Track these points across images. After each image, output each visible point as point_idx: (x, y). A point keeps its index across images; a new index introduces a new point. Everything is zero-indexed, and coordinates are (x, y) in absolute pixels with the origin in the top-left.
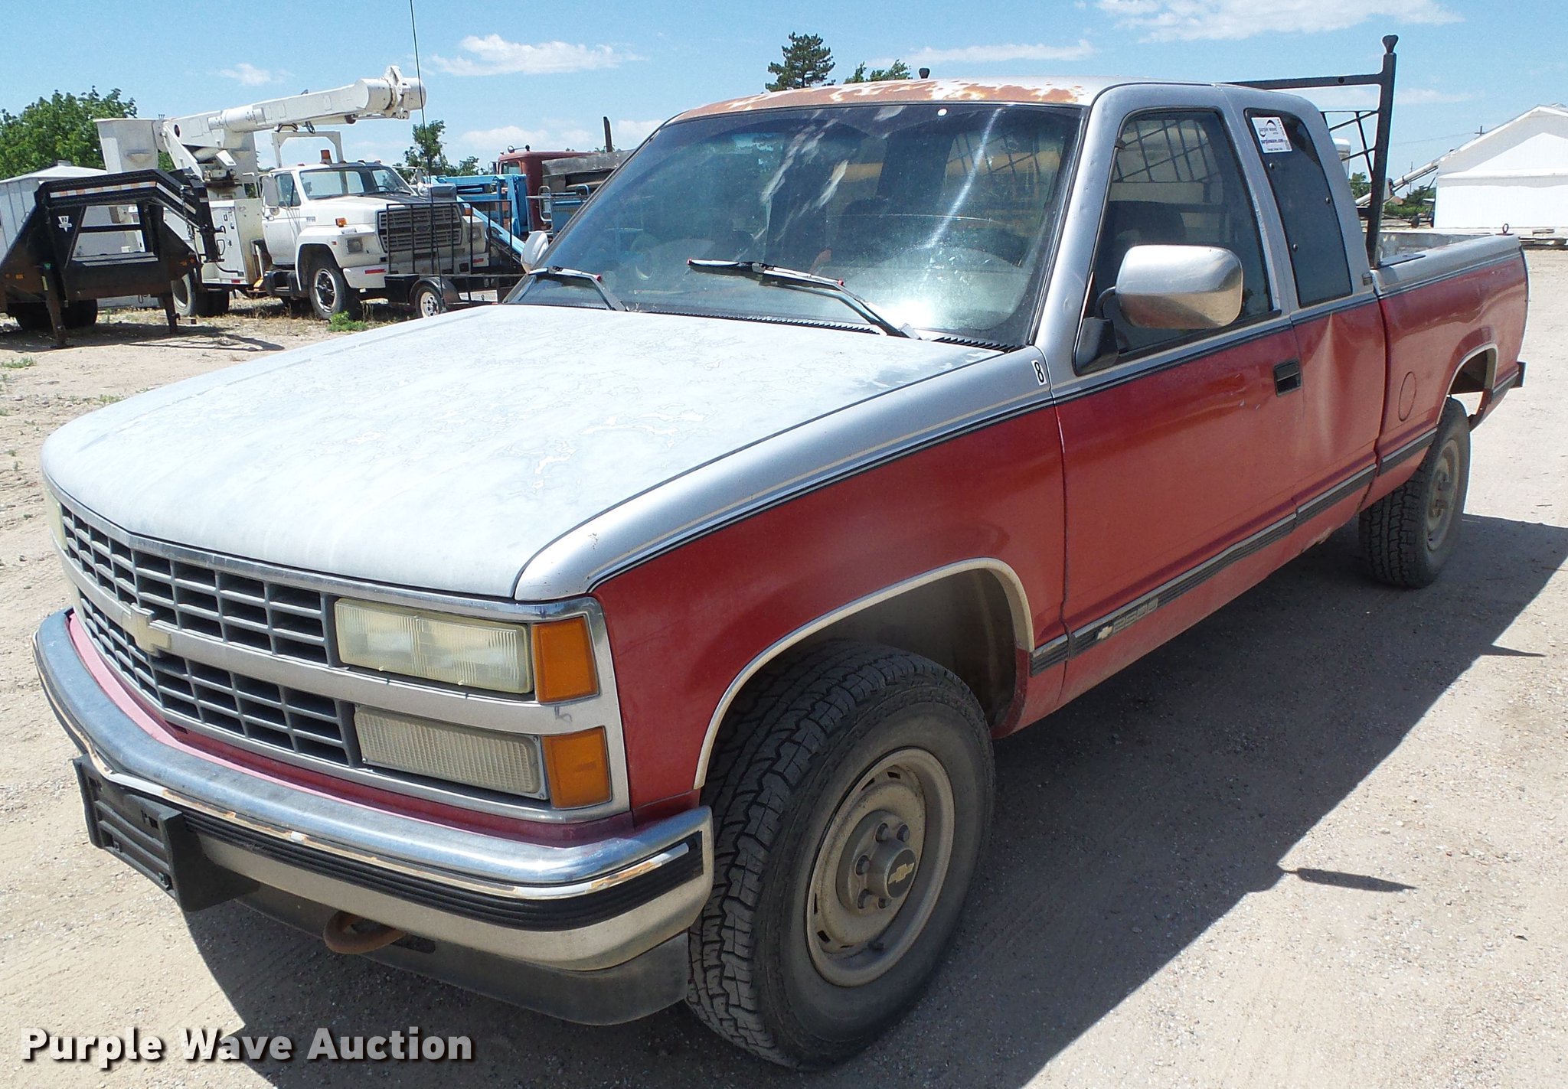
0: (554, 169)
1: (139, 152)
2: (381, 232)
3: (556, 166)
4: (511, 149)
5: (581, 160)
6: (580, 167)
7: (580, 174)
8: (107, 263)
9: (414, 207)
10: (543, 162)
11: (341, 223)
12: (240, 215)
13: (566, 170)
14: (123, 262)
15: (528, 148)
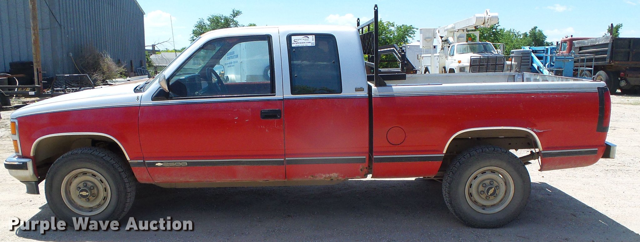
0: (576, 44)
1: (429, 38)
2: (471, 65)
3: (578, 43)
4: (566, 36)
5: (586, 41)
6: (584, 43)
7: (585, 47)
8: (388, 71)
9: (489, 57)
10: (573, 42)
11: (460, 62)
12: (441, 58)
13: (580, 45)
14: (392, 71)
15: (572, 36)
